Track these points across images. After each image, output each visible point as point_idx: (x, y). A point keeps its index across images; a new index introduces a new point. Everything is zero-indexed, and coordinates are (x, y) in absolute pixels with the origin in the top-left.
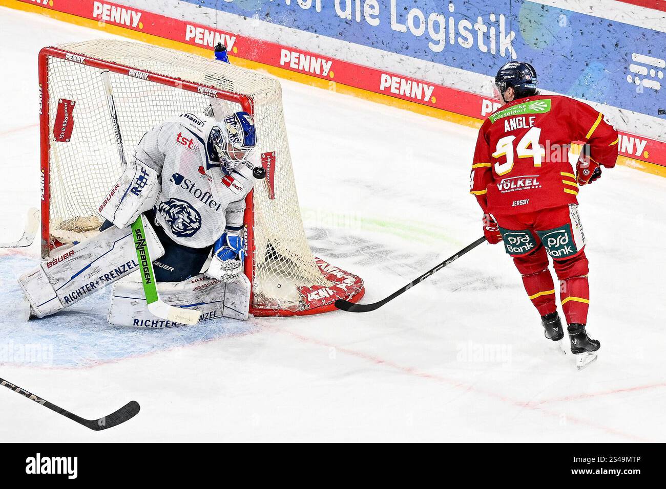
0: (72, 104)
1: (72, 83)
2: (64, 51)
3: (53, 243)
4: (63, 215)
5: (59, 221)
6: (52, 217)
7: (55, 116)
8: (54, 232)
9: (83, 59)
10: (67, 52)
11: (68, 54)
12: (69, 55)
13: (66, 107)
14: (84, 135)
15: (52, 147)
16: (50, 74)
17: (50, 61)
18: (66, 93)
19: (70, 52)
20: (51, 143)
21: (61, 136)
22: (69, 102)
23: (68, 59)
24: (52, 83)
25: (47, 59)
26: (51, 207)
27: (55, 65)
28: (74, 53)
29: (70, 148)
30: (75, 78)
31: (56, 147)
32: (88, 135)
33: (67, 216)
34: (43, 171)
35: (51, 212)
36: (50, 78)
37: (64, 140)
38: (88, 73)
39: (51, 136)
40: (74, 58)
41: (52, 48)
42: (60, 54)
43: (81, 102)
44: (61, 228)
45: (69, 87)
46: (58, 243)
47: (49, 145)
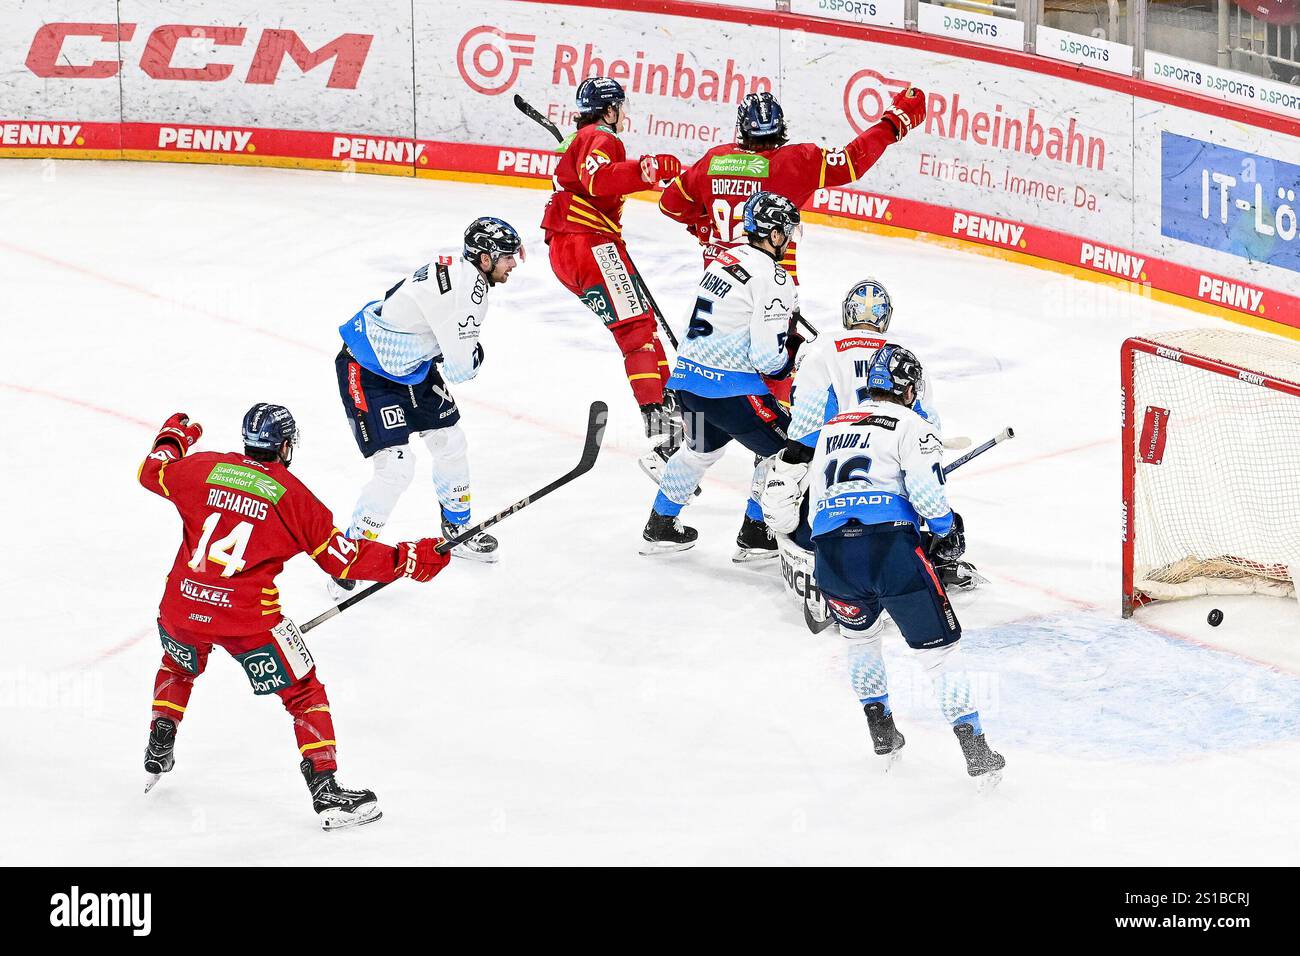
0: (1166, 413)
1: (1165, 385)
2: (1155, 343)
3: (1138, 598)
4: (1153, 561)
5: (1147, 570)
6: (1137, 563)
7: (1141, 429)
8: (1140, 584)
9: (1179, 355)
10: (1159, 345)
11: (1159, 348)
12: (1161, 350)
13: (1158, 418)
14: (1181, 455)
15: (1137, 471)
16: (1135, 373)
17: (1137, 356)
18: (1157, 397)
19: (1163, 346)
20: (1137, 465)
21: (1151, 456)
22: (1161, 411)
23: (1160, 355)
24: (1140, 386)
25: (1133, 354)
26: (1136, 551)
27: (1143, 361)
28: (1166, 347)
29: (1161, 473)
30: (1170, 379)
31: (1143, 470)
32: (1187, 456)
33: (1158, 562)
34: (1126, 503)
35: (1136, 557)
36: (1136, 379)
37: (1153, 461)
38: (1187, 373)
39: (1137, 456)
40: (1168, 353)
41: (1140, 339)
42: (1150, 348)
43: (1177, 410)
44: (1149, 578)
45: (1161, 390)
46: (1145, 599)
47: (1134, 468)
